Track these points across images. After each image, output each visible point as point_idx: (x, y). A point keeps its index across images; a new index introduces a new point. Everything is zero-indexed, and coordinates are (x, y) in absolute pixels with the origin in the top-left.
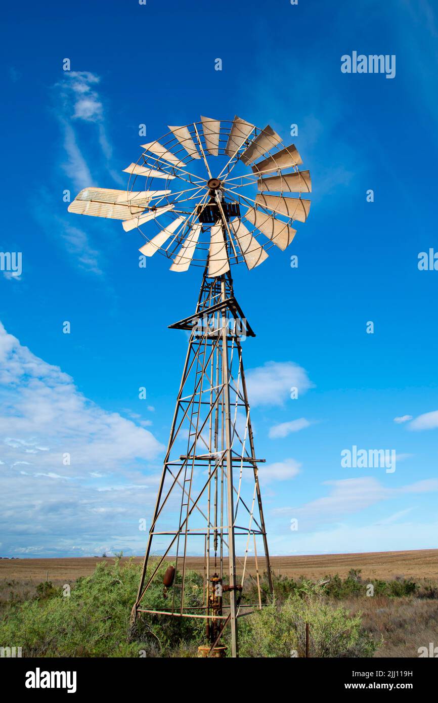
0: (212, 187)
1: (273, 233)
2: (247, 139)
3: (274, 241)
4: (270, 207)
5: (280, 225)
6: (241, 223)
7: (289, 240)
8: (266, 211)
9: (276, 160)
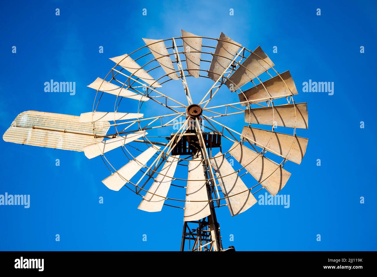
0: (192, 114)
1: (262, 173)
2: (234, 62)
3: (264, 184)
4: (260, 143)
5: (271, 166)
6: (225, 159)
7: (281, 184)
8: (254, 147)
9: (268, 87)
